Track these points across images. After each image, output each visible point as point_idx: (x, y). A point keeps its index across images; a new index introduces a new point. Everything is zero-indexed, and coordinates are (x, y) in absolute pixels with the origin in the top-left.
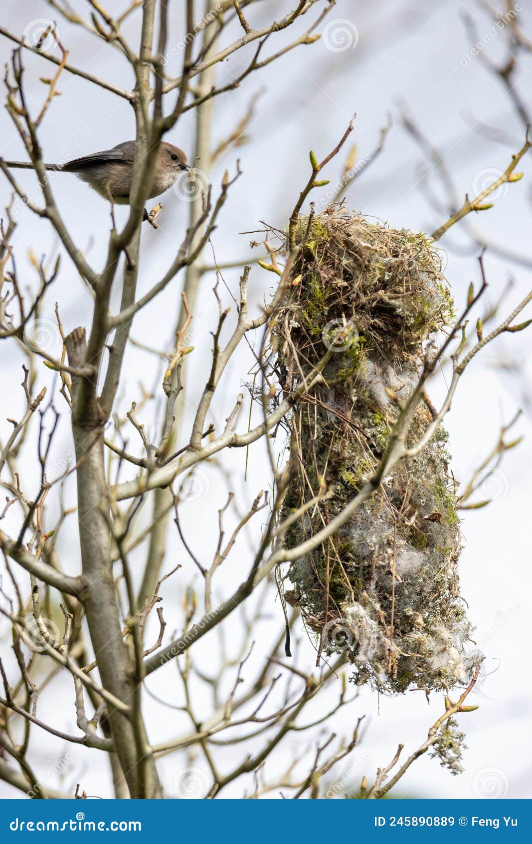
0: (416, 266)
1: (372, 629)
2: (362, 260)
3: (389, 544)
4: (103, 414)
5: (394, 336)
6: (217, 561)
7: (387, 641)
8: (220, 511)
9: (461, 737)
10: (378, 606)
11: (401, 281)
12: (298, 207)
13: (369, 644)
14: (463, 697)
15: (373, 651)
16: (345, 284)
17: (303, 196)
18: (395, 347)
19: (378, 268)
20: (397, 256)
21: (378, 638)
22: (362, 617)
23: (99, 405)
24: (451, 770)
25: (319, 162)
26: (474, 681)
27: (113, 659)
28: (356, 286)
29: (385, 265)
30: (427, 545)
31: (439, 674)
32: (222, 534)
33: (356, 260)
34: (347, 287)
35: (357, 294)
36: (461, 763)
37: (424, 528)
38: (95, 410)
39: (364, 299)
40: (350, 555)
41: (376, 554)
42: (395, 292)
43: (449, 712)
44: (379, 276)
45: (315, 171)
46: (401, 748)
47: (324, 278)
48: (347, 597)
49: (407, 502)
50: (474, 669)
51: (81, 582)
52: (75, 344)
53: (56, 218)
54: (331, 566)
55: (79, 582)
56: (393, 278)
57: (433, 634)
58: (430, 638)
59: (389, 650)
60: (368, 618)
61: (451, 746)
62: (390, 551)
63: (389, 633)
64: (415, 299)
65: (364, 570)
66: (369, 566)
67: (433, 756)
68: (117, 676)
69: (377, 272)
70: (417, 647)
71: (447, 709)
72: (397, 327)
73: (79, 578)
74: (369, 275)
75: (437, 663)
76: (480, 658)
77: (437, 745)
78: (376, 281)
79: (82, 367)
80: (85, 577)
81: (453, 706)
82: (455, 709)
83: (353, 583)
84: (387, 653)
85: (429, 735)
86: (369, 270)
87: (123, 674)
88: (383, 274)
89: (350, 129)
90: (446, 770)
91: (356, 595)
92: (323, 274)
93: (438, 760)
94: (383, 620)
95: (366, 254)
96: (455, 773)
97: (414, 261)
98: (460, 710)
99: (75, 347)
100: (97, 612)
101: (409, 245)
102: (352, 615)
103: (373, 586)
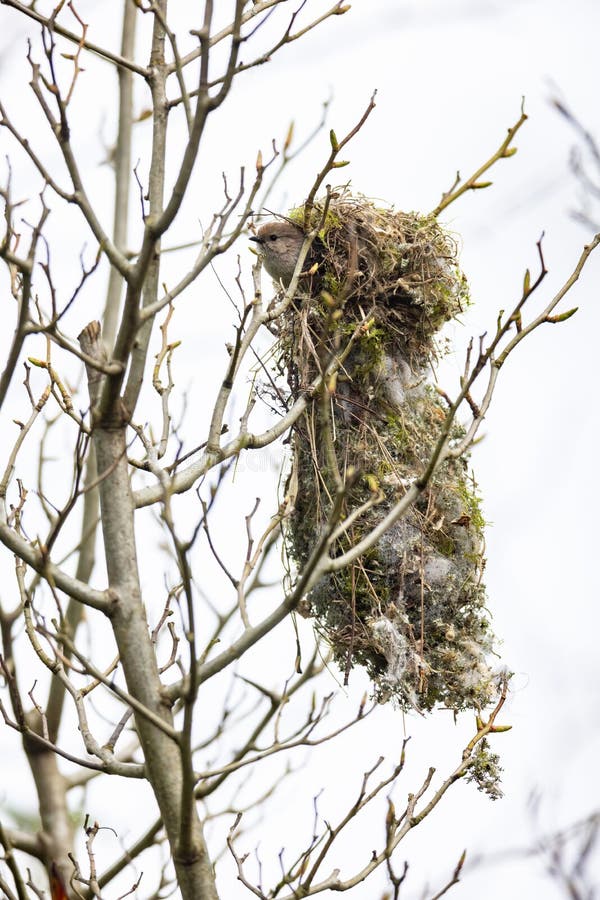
0: (433, 251)
1: (400, 644)
2: (375, 247)
3: (416, 550)
4: (127, 414)
5: (412, 328)
6: (247, 571)
7: (417, 656)
8: (247, 518)
9: (495, 759)
10: (406, 619)
11: (418, 269)
12: (315, 190)
13: (397, 662)
14: (493, 716)
15: (403, 670)
16: (361, 273)
17: (320, 178)
18: (413, 340)
19: (395, 255)
20: (411, 241)
21: (407, 655)
22: (389, 633)
23: (122, 405)
24: (490, 795)
25: (339, 141)
26: (503, 699)
27: (146, 678)
28: (372, 274)
29: (401, 251)
30: (454, 552)
31: (471, 693)
32: (251, 542)
33: (369, 247)
34: (362, 277)
35: (373, 283)
36: (500, 787)
37: (450, 532)
38: (119, 409)
39: (382, 289)
40: (376, 562)
41: (405, 562)
42: (413, 280)
43: (481, 733)
44: (395, 263)
45: (335, 151)
46: (432, 771)
47: (339, 268)
48: (373, 610)
49: (432, 506)
50: (502, 686)
51: (110, 595)
52: (91, 339)
53: (84, 203)
54: (356, 576)
55: (107, 595)
56: (410, 265)
57: (462, 648)
58: (459, 653)
59: (420, 667)
60: (396, 632)
61: (488, 768)
62: (418, 558)
63: (418, 648)
64: (434, 287)
65: (390, 579)
66: (396, 574)
67: (470, 780)
68: (151, 697)
69: (394, 260)
70: (447, 663)
71: (479, 729)
72: (415, 319)
73: (107, 591)
74: (385, 263)
75: (468, 680)
76: (508, 674)
77: (473, 769)
78: (392, 269)
79: (110, 364)
80: (112, 590)
81: (484, 726)
82: (487, 729)
83: (379, 593)
84: (417, 670)
85: (464, 758)
86: (384, 258)
87: (158, 694)
88: (399, 260)
89: (372, 106)
90: (484, 795)
91: (383, 606)
92: (337, 265)
93: (474, 784)
94: (411, 634)
95: (381, 241)
96: (494, 798)
97: (430, 246)
98: (492, 730)
99: (92, 343)
100: (128, 627)
101: (422, 229)
102: (379, 630)
103: (401, 597)
